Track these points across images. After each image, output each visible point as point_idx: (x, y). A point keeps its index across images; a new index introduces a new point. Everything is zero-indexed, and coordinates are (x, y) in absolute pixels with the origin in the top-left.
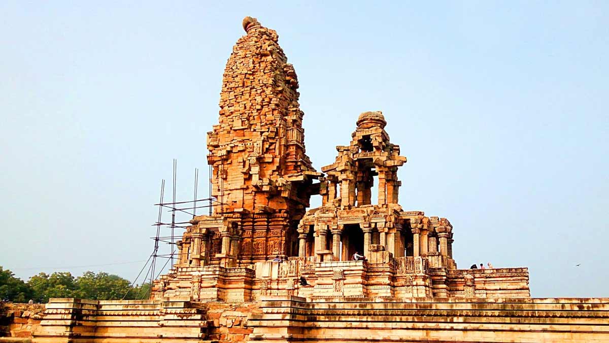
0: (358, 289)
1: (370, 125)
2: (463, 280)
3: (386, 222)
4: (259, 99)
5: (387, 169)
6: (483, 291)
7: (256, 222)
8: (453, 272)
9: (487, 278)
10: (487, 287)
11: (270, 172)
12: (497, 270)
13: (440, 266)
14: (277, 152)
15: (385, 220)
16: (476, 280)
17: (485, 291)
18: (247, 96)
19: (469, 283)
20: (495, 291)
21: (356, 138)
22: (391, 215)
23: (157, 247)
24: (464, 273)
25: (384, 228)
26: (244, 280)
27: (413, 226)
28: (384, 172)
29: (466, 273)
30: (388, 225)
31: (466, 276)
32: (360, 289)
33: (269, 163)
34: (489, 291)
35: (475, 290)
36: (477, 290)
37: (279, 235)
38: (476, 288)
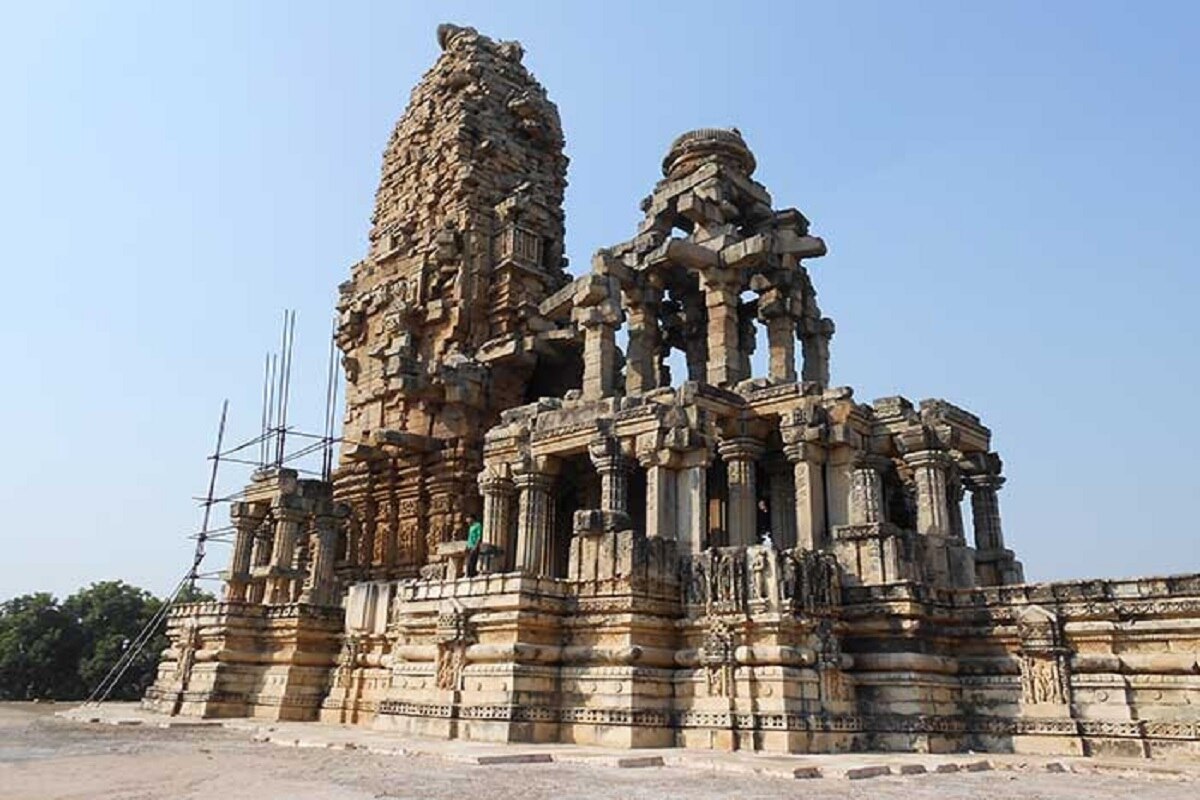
0: (499, 683)
1: (690, 165)
2: (1011, 629)
3: (663, 431)
4: (432, 179)
5: (729, 276)
6: (1107, 677)
7: (401, 478)
8: (966, 598)
9: (1124, 618)
10: (1132, 658)
11: (439, 346)
12: (1171, 583)
13: (891, 579)
14: (457, 293)
15: (658, 424)
16: (1070, 627)
17: (1118, 677)
18: (411, 181)
19: (1039, 643)
20: (1172, 678)
21: (654, 210)
22: (687, 405)
23: (200, 557)
24: (1014, 601)
25: (656, 450)
26: (294, 639)
27: (788, 435)
28: (723, 285)
29: (1024, 600)
30: (670, 439)
31: (1023, 612)
32: (505, 680)
33: (435, 322)
34: (1142, 678)
35: (1072, 672)
36: (1081, 671)
37: (445, 507)
38: (1074, 664)
